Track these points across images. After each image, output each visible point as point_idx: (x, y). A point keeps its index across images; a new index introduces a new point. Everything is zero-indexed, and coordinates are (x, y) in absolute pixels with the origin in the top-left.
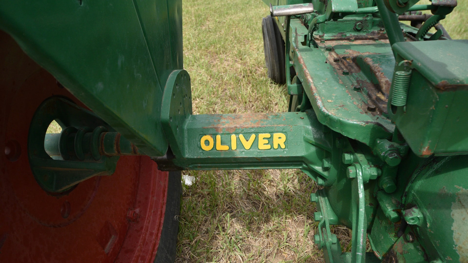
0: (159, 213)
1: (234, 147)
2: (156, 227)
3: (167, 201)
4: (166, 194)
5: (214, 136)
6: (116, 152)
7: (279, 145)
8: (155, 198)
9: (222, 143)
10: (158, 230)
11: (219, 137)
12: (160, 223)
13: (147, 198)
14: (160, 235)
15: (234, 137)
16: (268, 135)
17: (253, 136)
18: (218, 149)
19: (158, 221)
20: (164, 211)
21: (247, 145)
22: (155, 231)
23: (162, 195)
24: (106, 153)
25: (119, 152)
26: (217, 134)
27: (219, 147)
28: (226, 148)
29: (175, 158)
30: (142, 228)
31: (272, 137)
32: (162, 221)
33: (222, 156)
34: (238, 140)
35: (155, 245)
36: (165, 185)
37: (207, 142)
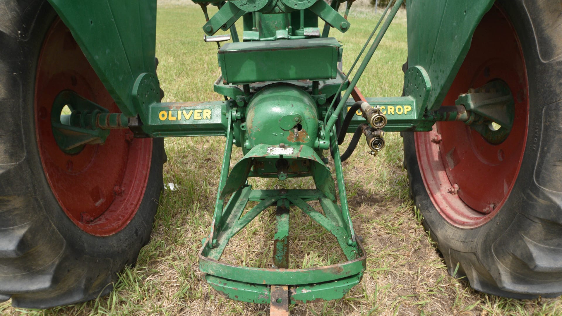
0: (140, 191)
1: (179, 118)
2: (136, 200)
3: (147, 186)
4: (147, 181)
5: (168, 111)
6: (107, 125)
7: (207, 117)
8: (137, 182)
9: (172, 116)
10: (138, 203)
11: (170, 112)
12: (139, 199)
13: (131, 181)
14: (138, 206)
15: (179, 112)
16: (201, 111)
17: (191, 111)
18: (169, 119)
19: (138, 197)
20: (144, 192)
21: (187, 117)
22: (135, 203)
23: (143, 180)
24: (100, 125)
25: (108, 125)
26: (169, 110)
27: (171, 118)
28: (174, 118)
29: (143, 125)
30: (125, 199)
31: (202, 112)
32: (141, 198)
33: (172, 124)
34: (182, 114)
35: (133, 211)
36: (146, 174)
37: (163, 115)
